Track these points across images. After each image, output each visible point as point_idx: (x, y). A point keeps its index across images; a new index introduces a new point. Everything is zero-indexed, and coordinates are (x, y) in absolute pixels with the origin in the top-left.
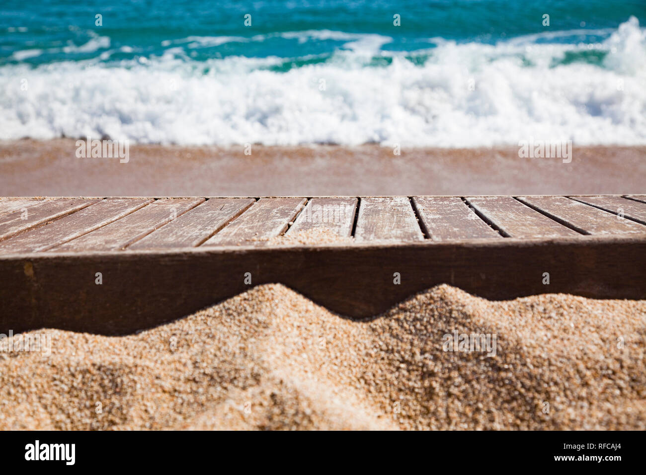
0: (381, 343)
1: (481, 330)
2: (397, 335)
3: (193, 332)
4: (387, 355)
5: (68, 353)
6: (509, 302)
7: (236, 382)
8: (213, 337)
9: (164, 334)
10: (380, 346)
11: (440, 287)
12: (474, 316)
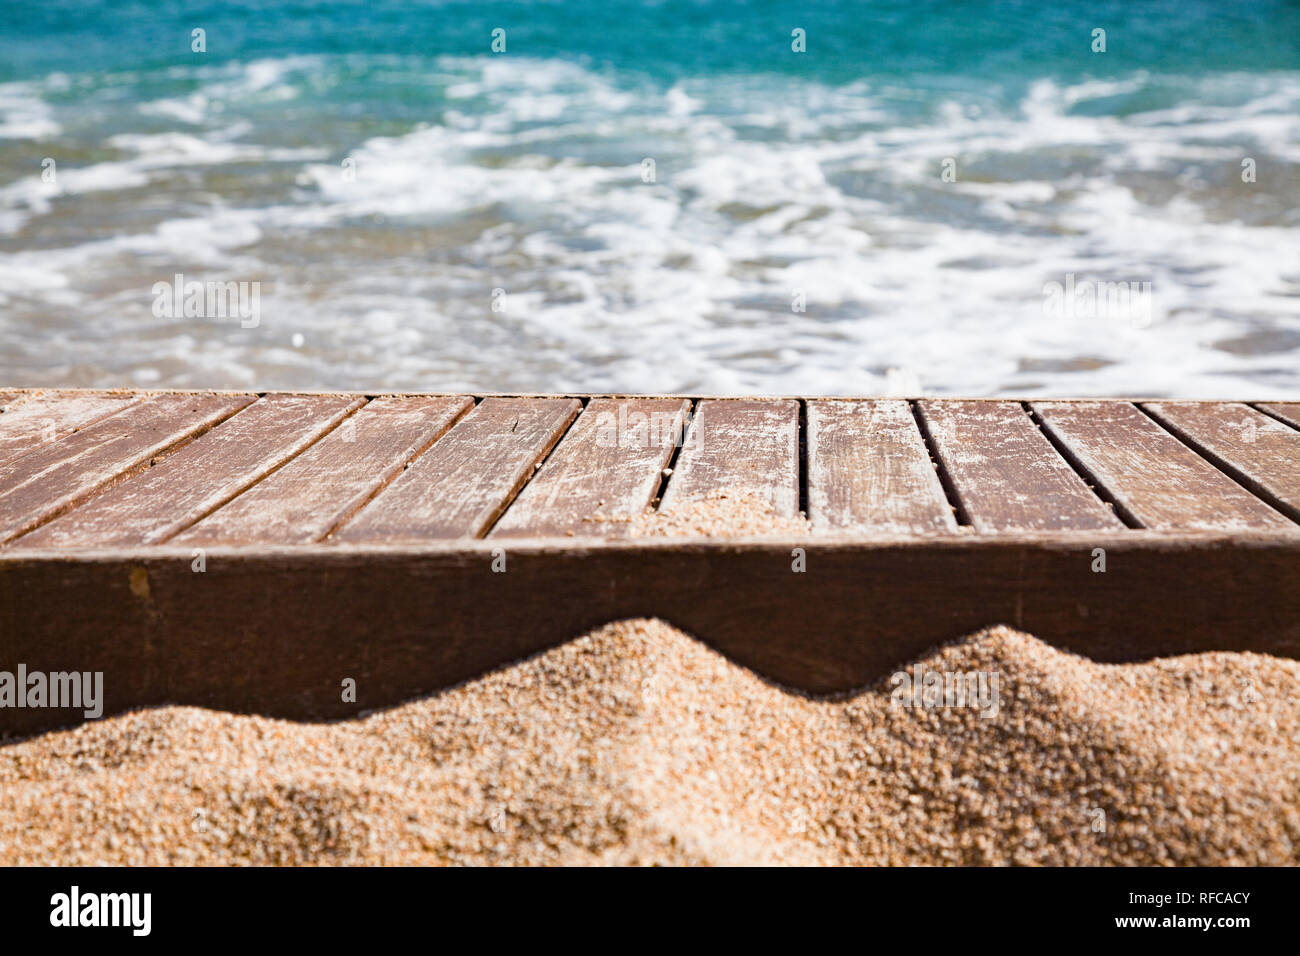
0: (869, 749)
1: (1080, 729)
2: (903, 733)
3: (480, 719)
4: (882, 774)
5: (224, 760)
6: (1139, 668)
7: (575, 834)
8: (523, 732)
9: (420, 722)
10: (867, 754)
11: (993, 632)
12: (1065, 698)
